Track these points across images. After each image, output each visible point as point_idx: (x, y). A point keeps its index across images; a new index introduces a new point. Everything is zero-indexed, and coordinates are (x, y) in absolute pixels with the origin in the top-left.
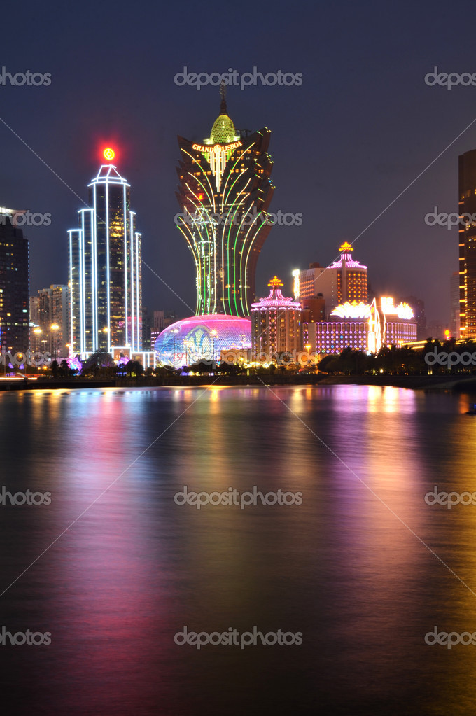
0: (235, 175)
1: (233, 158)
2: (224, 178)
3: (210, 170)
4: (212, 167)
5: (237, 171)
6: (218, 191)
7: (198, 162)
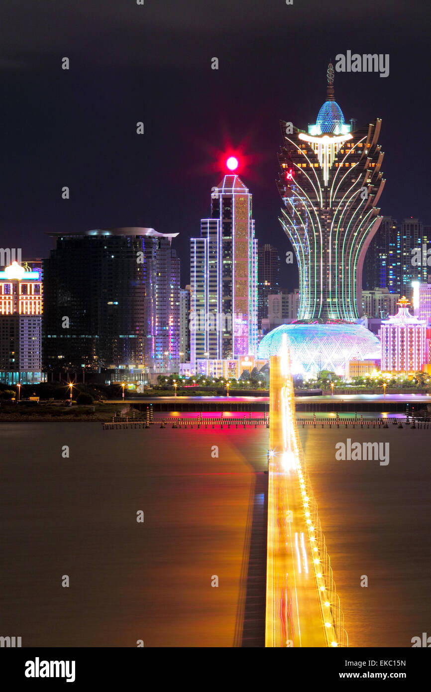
0: (344, 169)
1: (342, 151)
2: (332, 171)
3: (317, 162)
4: (320, 158)
5: (347, 164)
6: (326, 184)
7: (304, 152)
